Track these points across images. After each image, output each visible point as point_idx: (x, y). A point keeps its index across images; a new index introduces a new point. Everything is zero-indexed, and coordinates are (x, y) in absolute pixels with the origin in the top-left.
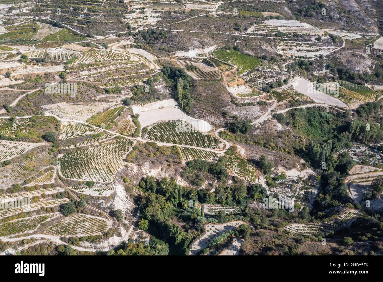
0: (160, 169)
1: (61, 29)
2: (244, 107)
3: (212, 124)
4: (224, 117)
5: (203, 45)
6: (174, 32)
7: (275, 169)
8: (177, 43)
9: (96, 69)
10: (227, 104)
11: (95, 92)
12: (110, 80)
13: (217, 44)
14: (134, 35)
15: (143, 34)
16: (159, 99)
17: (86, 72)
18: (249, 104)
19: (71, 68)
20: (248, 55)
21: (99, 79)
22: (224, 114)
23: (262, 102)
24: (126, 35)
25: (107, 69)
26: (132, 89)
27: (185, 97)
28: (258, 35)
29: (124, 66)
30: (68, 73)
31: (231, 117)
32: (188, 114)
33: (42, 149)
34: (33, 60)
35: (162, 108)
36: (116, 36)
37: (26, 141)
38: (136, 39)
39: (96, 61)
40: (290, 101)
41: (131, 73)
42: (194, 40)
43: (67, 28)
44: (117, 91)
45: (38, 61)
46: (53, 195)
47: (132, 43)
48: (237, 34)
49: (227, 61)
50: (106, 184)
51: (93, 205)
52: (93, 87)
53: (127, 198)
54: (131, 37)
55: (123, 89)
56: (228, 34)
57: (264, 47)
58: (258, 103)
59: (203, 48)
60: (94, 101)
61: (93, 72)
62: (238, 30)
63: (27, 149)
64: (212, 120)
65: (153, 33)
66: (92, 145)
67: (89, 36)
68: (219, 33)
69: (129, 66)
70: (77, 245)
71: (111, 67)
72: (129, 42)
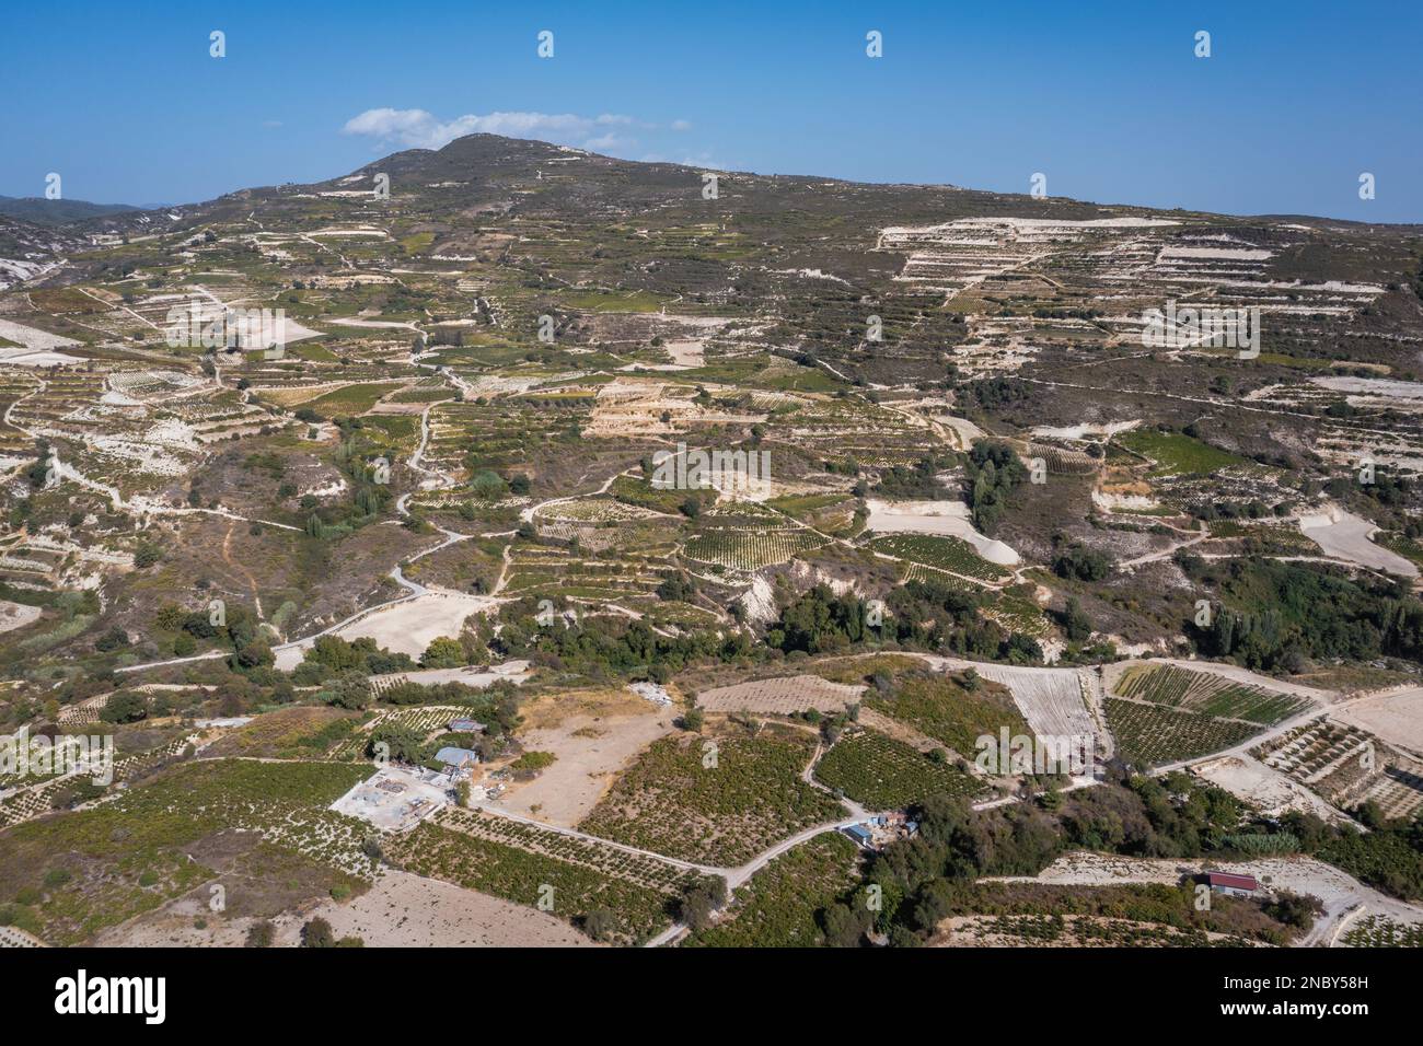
0: (851, 584)
1: (810, 369)
2: (1111, 532)
3: (1024, 554)
4: (1056, 545)
5: (1106, 417)
6: (1052, 386)
7: (1098, 637)
8: (1045, 410)
9: (826, 428)
10: (1076, 521)
11: (806, 467)
12: (845, 451)
13: (1142, 416)
14: (958, 389)
15: (978, 388)
16: (932, 498)
17: (805, 431)
18: (1124, 527)
19: (779, 421)
20: (1219, 448)
21: (824, 445)
22: (1056, 539)
23: (1161, 528)
24: (939, 386)
25: (849, 430)
26: (884, 473)
27: (990, 501)
28: (1272, 406)
29: (886, 431)
30: (770, 428)
31: (1072, 547)
32: (982, 531)
33: (673, 523)
34: (717, 401)
35: (935, 515)
36: (917, 387)
37: (653, 509)
38: (959, 397)
39: (833, 415)
40: (1245, 542)
41: (896, 445)
42: (1089, 405)
43: (824, 368)
44: (851, 471)
45: (727, 404)
46: (657, 571)
47: (948, 405)
48: (1211, 400)
49: (1142, 451)
50: (742, 573)
51: (709, 595)
52: (808, 458)
53: (770, 604)
54: (950, 392)
55: (866, 470)
56: (1188, 398)
57: (1278, 436)
58: (1152, 530)
59: (1102, 424)
60: (800, 479)
61: (819, 432)
62: (1219, 393)
63: (649, 517)
64: (1028, 548)
65: (1003, 386)
66: (754, 533)
67: (858, 384)
68: (1163, 396)
69: (899, 432)
70: (661, 628)
71: (859, 429)
72: (941, 403)
